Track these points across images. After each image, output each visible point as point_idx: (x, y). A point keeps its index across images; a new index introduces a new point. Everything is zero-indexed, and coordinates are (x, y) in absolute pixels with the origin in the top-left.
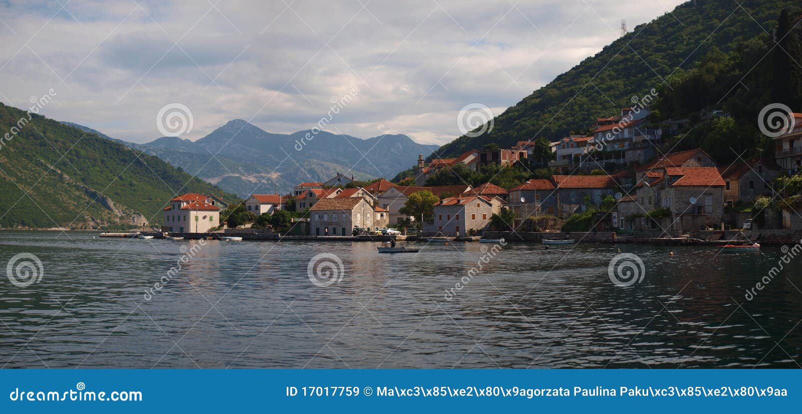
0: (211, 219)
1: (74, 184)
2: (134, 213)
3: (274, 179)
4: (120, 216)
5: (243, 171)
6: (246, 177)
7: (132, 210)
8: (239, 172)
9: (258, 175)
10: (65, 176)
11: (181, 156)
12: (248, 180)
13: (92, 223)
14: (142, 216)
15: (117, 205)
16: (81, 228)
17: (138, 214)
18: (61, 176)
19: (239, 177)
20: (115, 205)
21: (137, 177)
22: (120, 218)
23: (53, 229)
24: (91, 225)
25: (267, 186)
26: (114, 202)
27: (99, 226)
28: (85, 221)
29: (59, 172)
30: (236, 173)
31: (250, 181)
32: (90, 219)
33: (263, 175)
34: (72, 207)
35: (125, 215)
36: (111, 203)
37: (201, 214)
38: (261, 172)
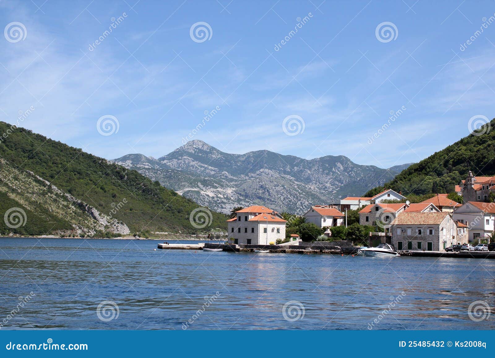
0: (278, 231)
1: (62, 195)
2: (118, 223)
3: (229, 194)
4: (105, 225)
5: (202, 186)
6: (204, 191)
7: (116, 220)
8: (198, 187)
9: (215, 189)
10: (54, 187)
11: (147, 171)
12: (206, 194)
13: (79, 232)
14: (125, 225)
15: (102, 215)
16: (70, 236)
17: (122, 223)
18: (50, 187)
19: (198, 191)
20: (100, 215)
21: (118, 189)
22: (105, 227)
23: (43, 236)
24: (79, 233)
25: (223, 200)
26: (99, 212)
27: (85, 234)
28: (72, 229)
29: (48, 183)
30: (195, 187)
31: (208, 196)
32: (78, 228)
33: (219, 189)
34: (61, 216)
35: (109, 224)
36: (96, 213)
37: (270, 227)
38: (217, 188)
